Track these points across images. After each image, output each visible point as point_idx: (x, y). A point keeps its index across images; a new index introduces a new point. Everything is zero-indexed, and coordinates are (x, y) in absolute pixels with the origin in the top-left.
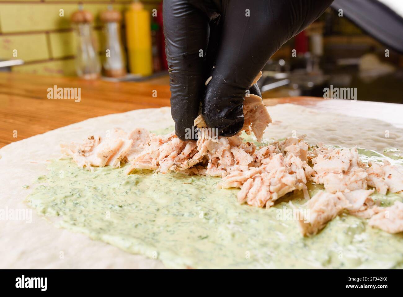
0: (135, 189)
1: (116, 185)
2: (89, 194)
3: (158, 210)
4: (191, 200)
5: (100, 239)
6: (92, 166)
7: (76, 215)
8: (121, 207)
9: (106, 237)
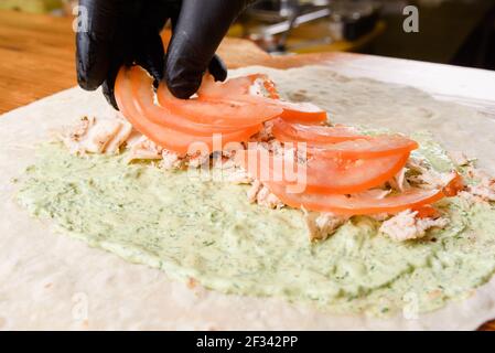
0: (136, 183)
1: (115, 179)
2: (84, 189)
3: (161, 210)
4: (198, 198)
5: (100, 247)
6: (87, 152)
7: (73, 217)
8: (121, 206)
9: (105, 244)
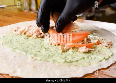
0: (26, 40)
1: (22, 39)
2: (14, 41)
3: (30, 45)
4: (39, 43)
5: (14, 51)
6: (17, 34)
7: (10, 45)
8: (21, 44)
9: (16, 50)
